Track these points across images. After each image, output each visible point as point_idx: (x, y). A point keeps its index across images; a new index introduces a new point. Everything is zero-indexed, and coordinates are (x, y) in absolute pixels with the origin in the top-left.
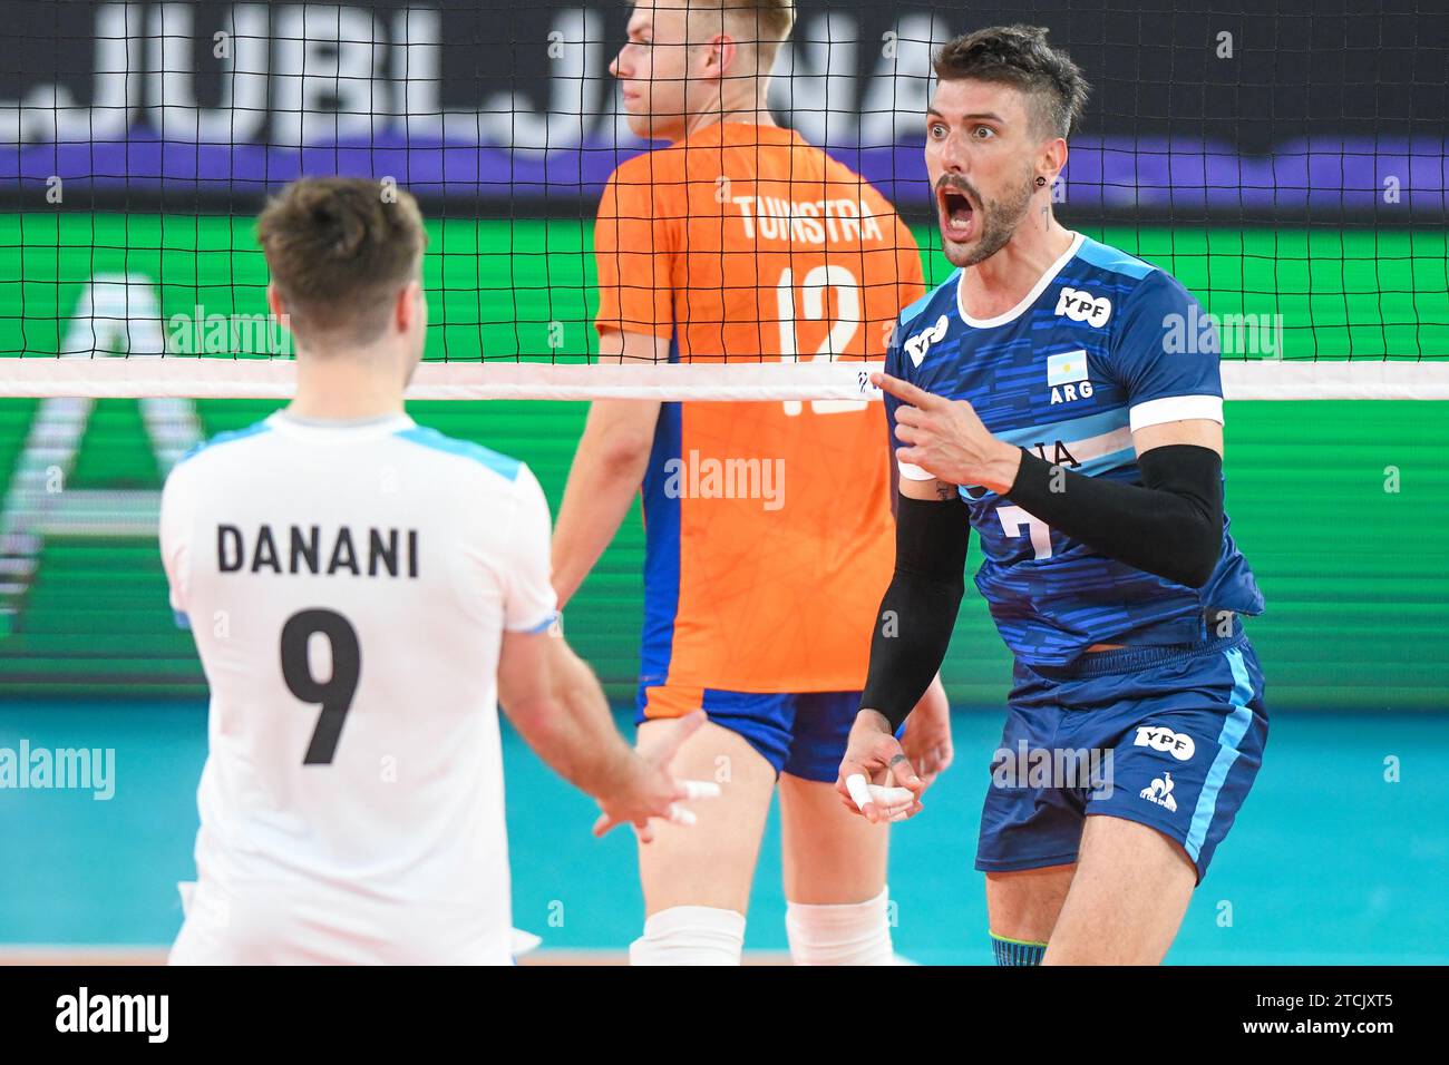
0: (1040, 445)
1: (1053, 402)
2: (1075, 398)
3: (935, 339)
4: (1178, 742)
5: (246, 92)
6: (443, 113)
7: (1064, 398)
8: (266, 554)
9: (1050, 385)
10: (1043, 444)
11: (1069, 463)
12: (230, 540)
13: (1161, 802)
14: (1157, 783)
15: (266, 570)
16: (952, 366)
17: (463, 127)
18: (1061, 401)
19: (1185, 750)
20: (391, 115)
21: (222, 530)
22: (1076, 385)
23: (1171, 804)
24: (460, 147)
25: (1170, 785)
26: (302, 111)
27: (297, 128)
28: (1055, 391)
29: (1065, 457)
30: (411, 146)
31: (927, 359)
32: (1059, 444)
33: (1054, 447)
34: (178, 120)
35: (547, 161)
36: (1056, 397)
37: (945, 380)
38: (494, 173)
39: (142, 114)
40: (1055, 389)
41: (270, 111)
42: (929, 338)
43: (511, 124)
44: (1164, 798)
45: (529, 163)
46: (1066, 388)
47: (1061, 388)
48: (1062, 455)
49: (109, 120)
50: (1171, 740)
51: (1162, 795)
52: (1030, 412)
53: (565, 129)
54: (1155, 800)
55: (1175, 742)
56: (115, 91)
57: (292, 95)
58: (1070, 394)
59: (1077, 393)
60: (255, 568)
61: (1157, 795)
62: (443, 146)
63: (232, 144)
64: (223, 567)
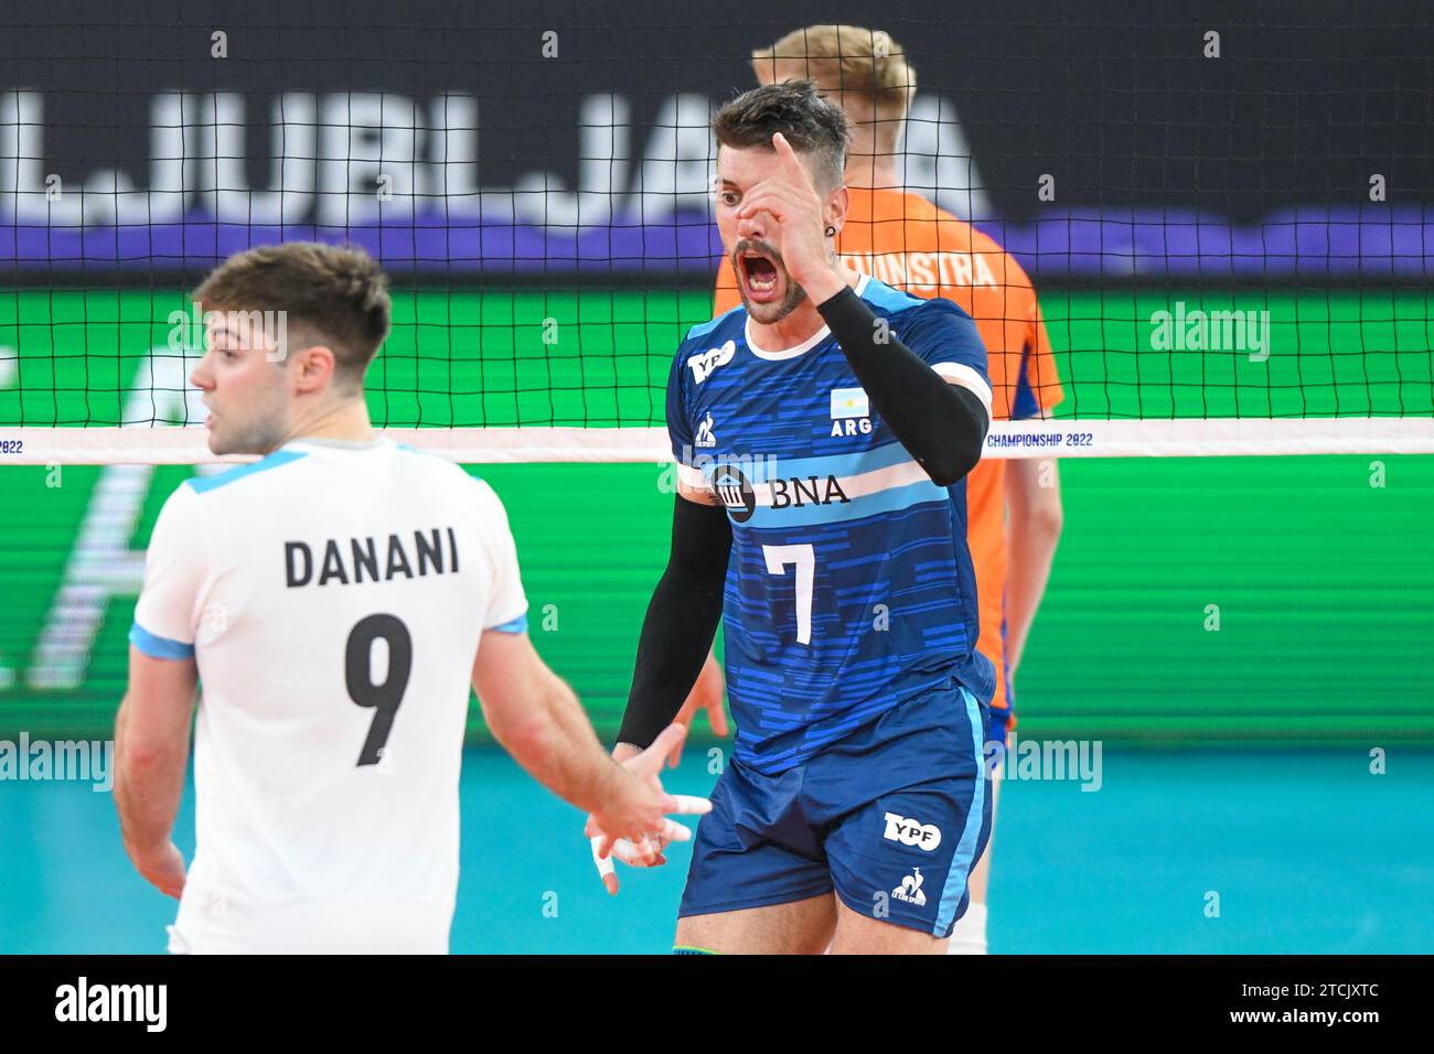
0: (813, 479)
1: (833, 435)
2: (854, 433)
3: (721, 362)
4: (925, 833)
5: (295, 175)
6: (480, 194)
7: (844, 432)
8: (333, 566)
9: (833, 417)
10: (816, 478)
11: (839, 498)
12: (298, 555)
13: (912, 900)
14: (907, 880)
15: (334, 582)
16: (735, 392)
17: (499, 206)
18: (841, 434)
19: (931, 840)
20: (430, 196)
21: (290, 547)
22: (857, 420)
23: (921, 899)
24: (497, 225)
25: (920, 879)
26: (348, 193)
27: (342, 208)
28: (837, 424)
29: (836, 491)
30: (450, 225)
31: (709, 380)
32: (832, 479)
33: (827, 481)
34: (231, 202)
35: (578, 238)
36: (837, 430)
37: (727, 403)
38: (528, 248)
39: (197, 197)
40: (837, 423)
41: (317, 193)
42: (713, 361)
43: (544, 203)
44: (914, 895)
45: (562, 241)
46: (847, 422)
47: (842, 422)
48: (833, 490)
49: (166, 203)
50: (919, 833)
51: (912, 892)
52: (811, 443)
53: (594, 207)
54: (905, 898)
55: (922, 834)
56: (171, 176)
57: (339, 177)
58: (850, 428)
59: (857, 429)
60: (323, 582)
61: (908, 893)
62: (481, 225)
63: (282, 225)
64: (292, 582)
